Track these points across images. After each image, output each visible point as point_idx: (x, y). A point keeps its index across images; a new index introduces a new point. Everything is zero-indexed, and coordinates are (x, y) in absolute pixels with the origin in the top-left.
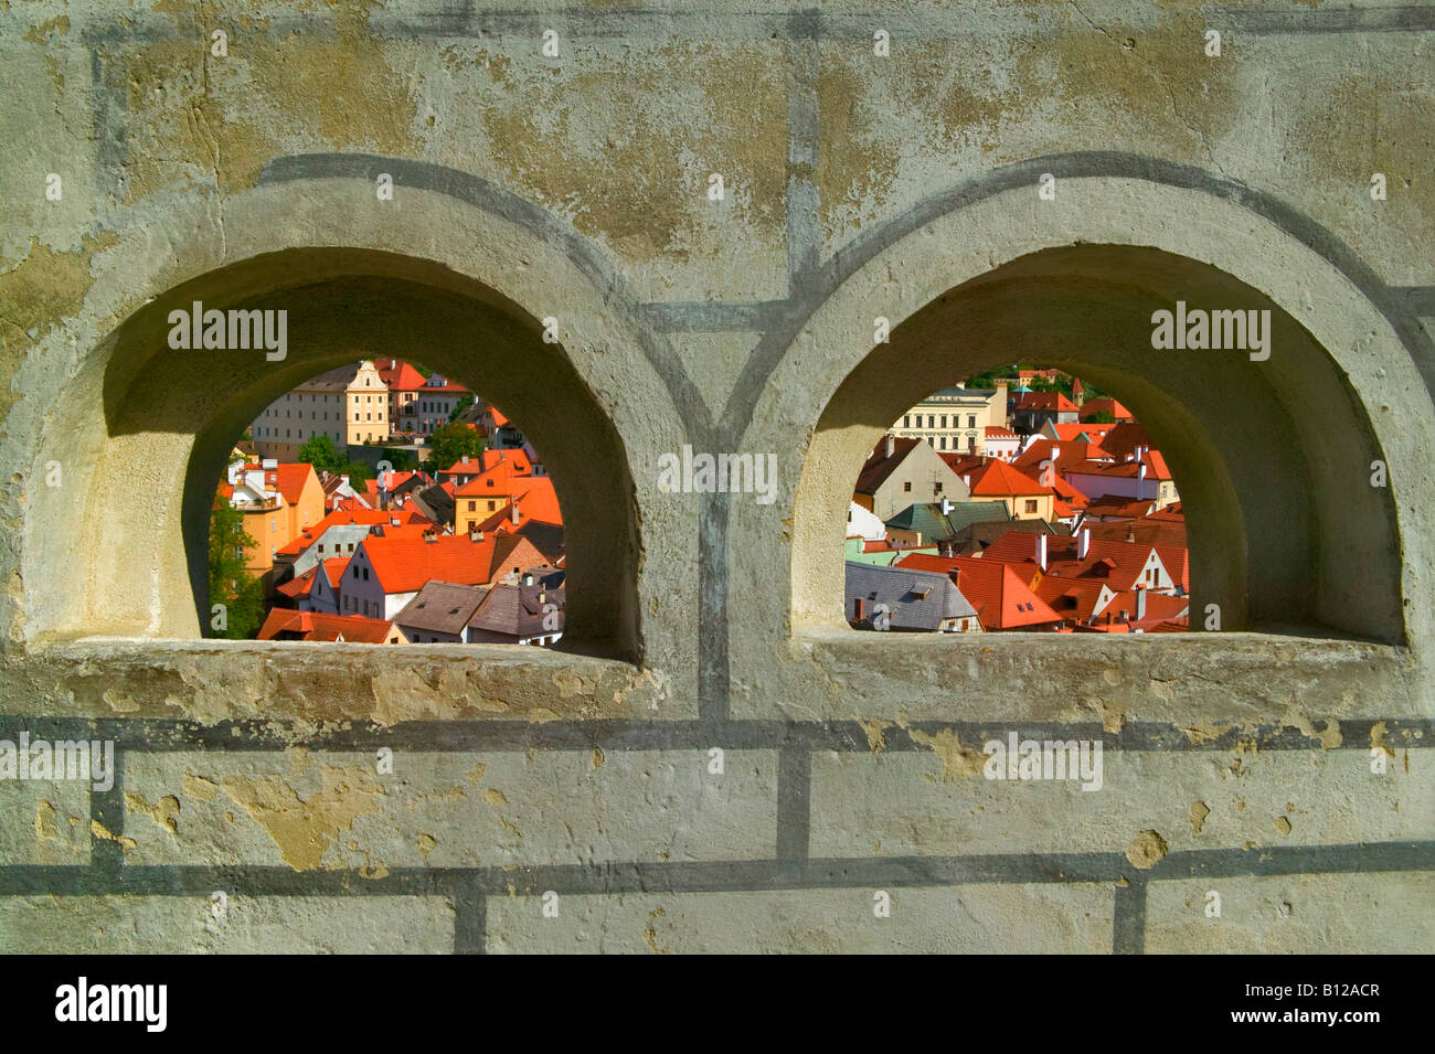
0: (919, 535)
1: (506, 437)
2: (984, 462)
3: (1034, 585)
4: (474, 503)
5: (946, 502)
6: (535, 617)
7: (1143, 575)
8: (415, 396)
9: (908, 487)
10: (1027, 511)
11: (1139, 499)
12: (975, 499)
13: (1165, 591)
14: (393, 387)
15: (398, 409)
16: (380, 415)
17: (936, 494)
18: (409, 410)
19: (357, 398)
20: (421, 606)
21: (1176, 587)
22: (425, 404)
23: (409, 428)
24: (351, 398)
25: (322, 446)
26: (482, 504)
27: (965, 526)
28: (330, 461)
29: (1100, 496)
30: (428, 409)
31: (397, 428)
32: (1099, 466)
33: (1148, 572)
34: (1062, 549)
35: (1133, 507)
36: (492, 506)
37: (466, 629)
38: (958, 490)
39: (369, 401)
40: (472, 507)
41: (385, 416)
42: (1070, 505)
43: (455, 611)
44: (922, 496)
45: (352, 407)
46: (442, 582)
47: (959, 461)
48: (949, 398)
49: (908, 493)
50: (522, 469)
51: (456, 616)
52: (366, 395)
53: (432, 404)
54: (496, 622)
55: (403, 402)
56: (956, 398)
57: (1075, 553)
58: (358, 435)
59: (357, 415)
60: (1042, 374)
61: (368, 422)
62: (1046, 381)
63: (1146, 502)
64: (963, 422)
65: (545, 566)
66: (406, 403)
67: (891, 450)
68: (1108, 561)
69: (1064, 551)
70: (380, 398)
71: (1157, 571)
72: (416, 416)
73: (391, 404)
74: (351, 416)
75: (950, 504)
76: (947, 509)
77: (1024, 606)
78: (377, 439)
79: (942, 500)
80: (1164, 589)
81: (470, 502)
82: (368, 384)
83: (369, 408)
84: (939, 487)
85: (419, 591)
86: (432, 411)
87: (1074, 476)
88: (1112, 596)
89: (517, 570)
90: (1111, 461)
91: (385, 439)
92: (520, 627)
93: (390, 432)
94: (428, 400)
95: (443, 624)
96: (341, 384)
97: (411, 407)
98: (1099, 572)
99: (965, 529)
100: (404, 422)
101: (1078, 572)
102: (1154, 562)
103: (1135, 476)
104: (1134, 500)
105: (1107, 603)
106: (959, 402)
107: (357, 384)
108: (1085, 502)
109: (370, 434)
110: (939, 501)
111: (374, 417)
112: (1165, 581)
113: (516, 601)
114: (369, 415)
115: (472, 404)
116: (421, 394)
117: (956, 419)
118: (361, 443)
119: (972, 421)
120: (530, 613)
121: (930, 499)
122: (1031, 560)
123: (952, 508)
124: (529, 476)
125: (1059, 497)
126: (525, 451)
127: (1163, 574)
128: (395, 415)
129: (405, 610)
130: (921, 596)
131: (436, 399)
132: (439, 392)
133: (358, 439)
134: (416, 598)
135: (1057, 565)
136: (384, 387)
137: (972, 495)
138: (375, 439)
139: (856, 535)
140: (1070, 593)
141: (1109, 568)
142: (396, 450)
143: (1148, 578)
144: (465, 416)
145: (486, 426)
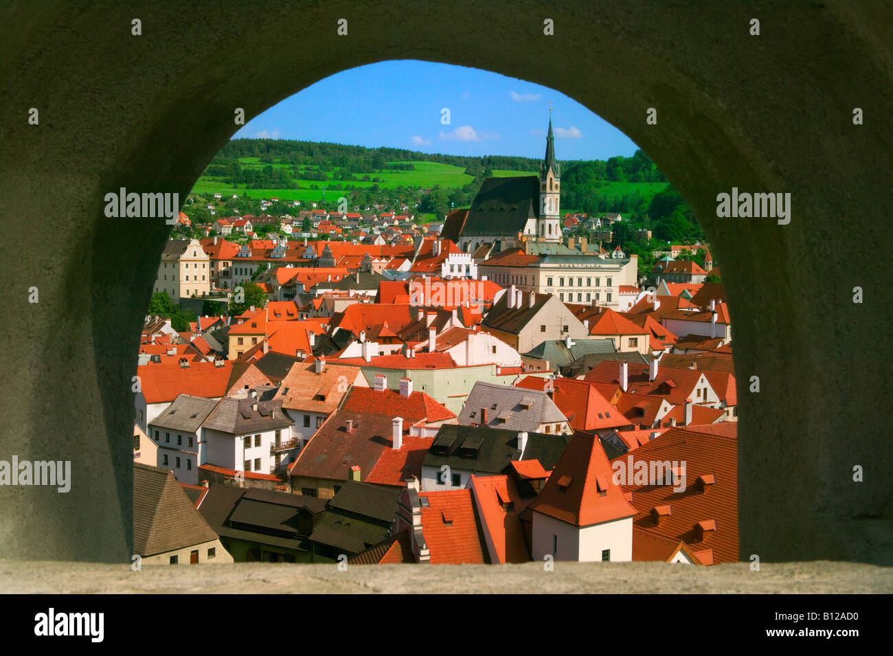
0: (548, 363)
1: (286, 293)
2: (600, 311)
3: (615, 400)
4: (242, 339)
5: (569, 339)
6: (249, 420)
7: (695, 392)
8: (230, 264)
9: (543, 328)
10: (630, 346)
11: (713, 337)
12: (592, 337)
13: (712, 405)
14: (214, 257)
15: (218, 272)
16: (204, 277)
17: (562, 333)
18: (226, 273)
19: (187, 265)
20: (173, 413)
21: (721, 401)
22: (236, 269)
23: (226, 287)
24: (183, 265)
25: (162, 299)
26: (248, 340)
27: (581, 356)
28: (168, 309)
29: (685, 335)
30: (239, 272)
31: (217, 286)
32: (686, 314)
33: (699, 390)
34: (639, 373)
35: (707, 344)
36: (255, 340)
37: (200, 429)
38: (579, 330)
39: (196, 267)
40: (241, 342)
41: (207, 278)
42: (663, 341)
43: (194, 416)
44: (552, 335)
45: (184, 271)
46: (189, 396)
47: (584, 310)
48: (593, 265)
49: (543, 333)
50: (292, 315)
51: (195, 419)
52: (194, 263)
53: (241, 269)
54: (221, 424)
55: (221, 267)
56: (597, 266)
57: (648, 376)
58: (188, 291)
59: (187, 277)
60: (687, 248)
61: (195, 282)
62: (690, 253)
63: (717, 340)
64: (603, 282)
65: (268, 384)
66: (223, 269)
67: (533, 302)
68: (670, 382)
69: (641, 375)
70: (204, 265)
71: (705, 390)
72: (231, 277)
73: (213, 269)
74: (183, 278)
75: (572, 341)
76: (570, 344)
77: (603, 414)
78: (202, 294)
79: (566, 338)
80: (710, 403)
81: (239, 339)
82: (195, 255)
83: (195, 272)
84: (566, 328)
85: (173, 402)
86: (241, 274)
87: (668, 320)
88: (670, 407)
89: (247, 387)
90: (696, 310)
91: (207, 294)
92: (236, 428)
93: (211, 289)
94: (239, 266)
95: (185, 425)
96: (176, 255)
97: (227, 272)
98: (663, 390)
99: (580, 359)
100: (222, 281)
101: (650, 389)
102: (703, 383)
103: (710, 321)
104: (709, 338)
105: (666, 413)
106: (600, 268)
107: (187, 255)
108: (675, 339)
109: (196, 290)
110: (564, 339)
111: (200, 278)
112: (712, 396)
113: (236, 410)
114: (196, 277)
115: (266, 269)
116: (234, 262)
117: (598, 281)
118: (189, 297)
119: (609, 282)
120: (245, 418)
121: (558, 337)
122: (617, 382)
123: (574, 343)
124: (296, 320)
125: (656, 336)
126: (295, 303)
127: (711, 393)
128: (215, 278)
129: (161, 415)
130: (526, 407)
131: (244, 266)
132: (246, 261)
133: (188, 294)
134: (170, 407)
135: (636, 385)
136: (206, 257)
137: (590, 334)
138: (200, 294)
139: (490, 363)
140: (640, 405)
141: (671, 388)
142: (212, 302)
143: (699, 395)
144: (261, 278)
145: (273, 285)
